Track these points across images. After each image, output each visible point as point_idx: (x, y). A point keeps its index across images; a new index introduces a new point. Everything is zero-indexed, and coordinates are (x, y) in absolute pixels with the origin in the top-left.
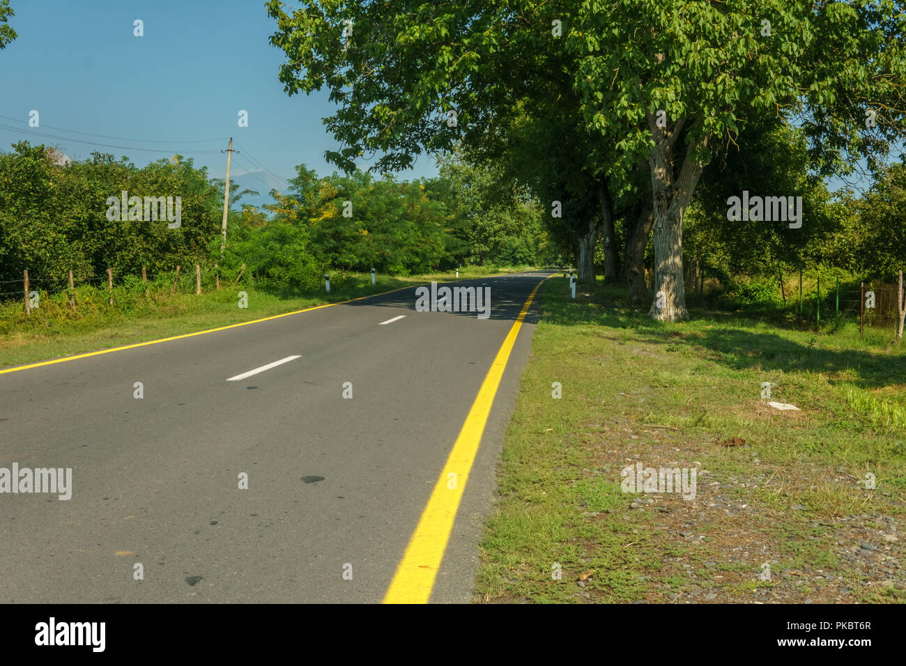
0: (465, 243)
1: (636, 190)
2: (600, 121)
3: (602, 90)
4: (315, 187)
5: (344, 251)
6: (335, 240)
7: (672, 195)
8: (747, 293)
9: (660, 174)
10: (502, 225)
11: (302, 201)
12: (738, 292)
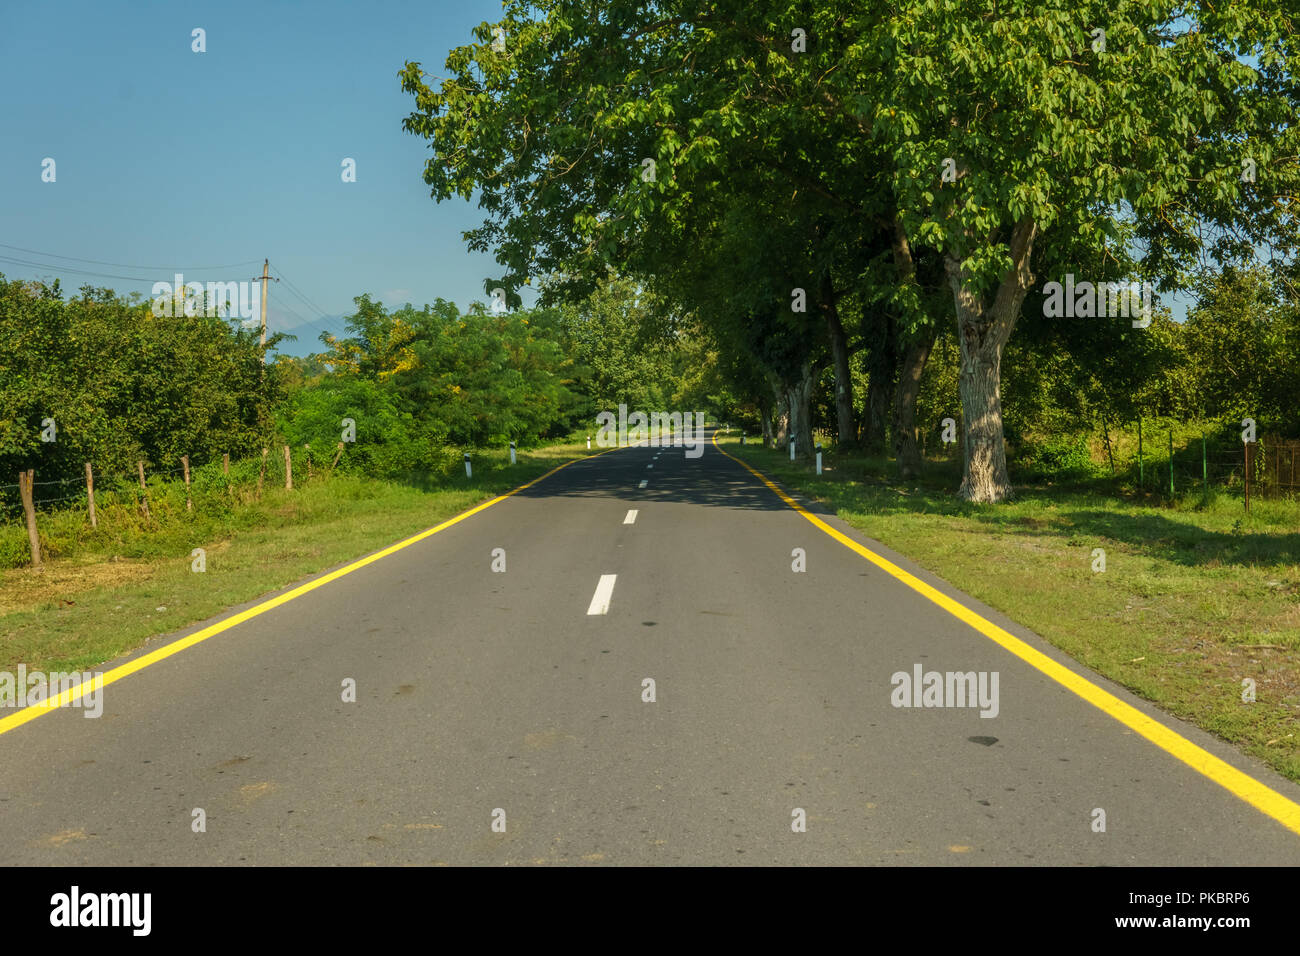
0: (585, 399)
1: (933, 323)
2: (934, 231)
3: (930, 189)
4: (383, 326)
5: (429, 416)
6: (415, 401)
7: (987, 328)
8: (1047, 458)
9: (968, 300)
10: (636, 372)
11: (364, 347)
12: (1036, 457)
